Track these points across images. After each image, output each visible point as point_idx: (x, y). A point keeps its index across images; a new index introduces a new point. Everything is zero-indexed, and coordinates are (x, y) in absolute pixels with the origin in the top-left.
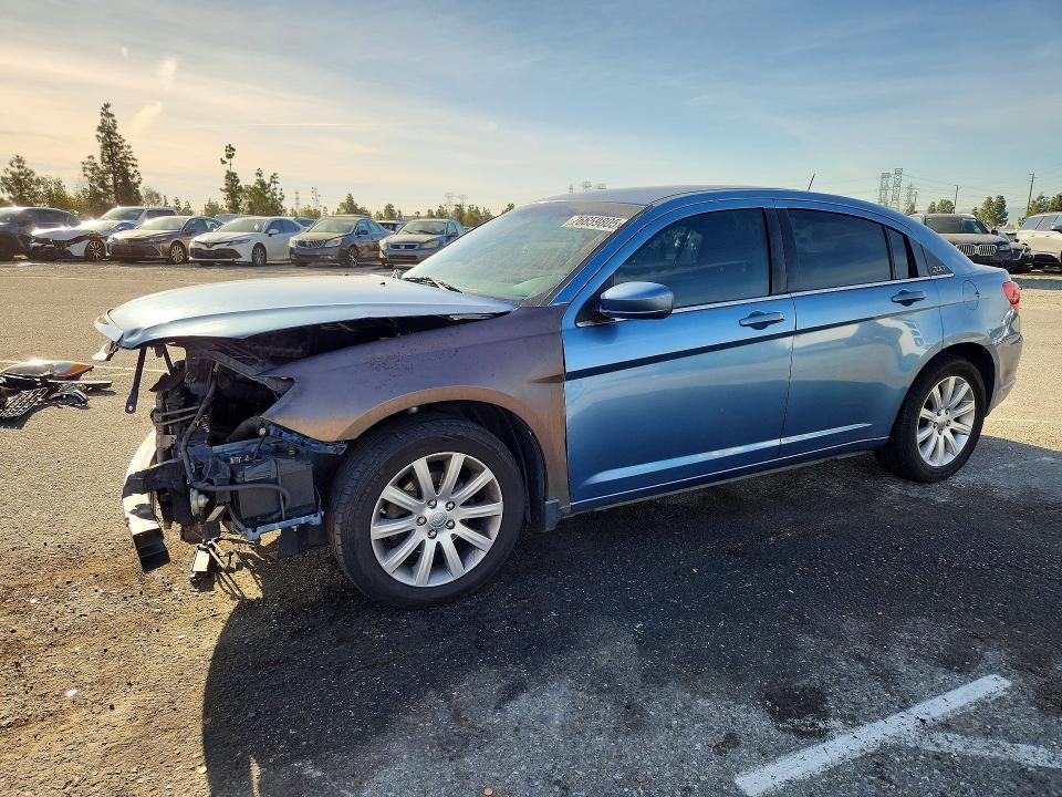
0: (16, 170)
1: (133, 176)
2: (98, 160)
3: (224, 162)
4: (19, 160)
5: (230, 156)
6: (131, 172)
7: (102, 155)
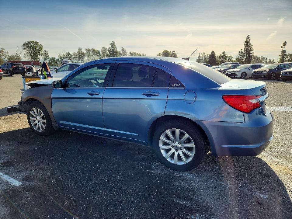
0: (223, 54)
1: (251, 54)
2: (243, 50)
3: (282, 47)
4: (224, 52)
5: (284, 45)
6: (251, 52)
7: (245, 48)
